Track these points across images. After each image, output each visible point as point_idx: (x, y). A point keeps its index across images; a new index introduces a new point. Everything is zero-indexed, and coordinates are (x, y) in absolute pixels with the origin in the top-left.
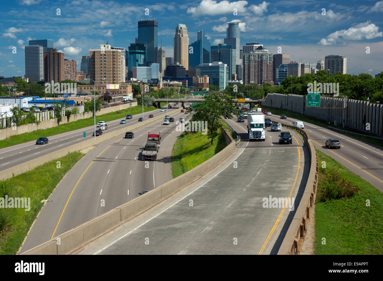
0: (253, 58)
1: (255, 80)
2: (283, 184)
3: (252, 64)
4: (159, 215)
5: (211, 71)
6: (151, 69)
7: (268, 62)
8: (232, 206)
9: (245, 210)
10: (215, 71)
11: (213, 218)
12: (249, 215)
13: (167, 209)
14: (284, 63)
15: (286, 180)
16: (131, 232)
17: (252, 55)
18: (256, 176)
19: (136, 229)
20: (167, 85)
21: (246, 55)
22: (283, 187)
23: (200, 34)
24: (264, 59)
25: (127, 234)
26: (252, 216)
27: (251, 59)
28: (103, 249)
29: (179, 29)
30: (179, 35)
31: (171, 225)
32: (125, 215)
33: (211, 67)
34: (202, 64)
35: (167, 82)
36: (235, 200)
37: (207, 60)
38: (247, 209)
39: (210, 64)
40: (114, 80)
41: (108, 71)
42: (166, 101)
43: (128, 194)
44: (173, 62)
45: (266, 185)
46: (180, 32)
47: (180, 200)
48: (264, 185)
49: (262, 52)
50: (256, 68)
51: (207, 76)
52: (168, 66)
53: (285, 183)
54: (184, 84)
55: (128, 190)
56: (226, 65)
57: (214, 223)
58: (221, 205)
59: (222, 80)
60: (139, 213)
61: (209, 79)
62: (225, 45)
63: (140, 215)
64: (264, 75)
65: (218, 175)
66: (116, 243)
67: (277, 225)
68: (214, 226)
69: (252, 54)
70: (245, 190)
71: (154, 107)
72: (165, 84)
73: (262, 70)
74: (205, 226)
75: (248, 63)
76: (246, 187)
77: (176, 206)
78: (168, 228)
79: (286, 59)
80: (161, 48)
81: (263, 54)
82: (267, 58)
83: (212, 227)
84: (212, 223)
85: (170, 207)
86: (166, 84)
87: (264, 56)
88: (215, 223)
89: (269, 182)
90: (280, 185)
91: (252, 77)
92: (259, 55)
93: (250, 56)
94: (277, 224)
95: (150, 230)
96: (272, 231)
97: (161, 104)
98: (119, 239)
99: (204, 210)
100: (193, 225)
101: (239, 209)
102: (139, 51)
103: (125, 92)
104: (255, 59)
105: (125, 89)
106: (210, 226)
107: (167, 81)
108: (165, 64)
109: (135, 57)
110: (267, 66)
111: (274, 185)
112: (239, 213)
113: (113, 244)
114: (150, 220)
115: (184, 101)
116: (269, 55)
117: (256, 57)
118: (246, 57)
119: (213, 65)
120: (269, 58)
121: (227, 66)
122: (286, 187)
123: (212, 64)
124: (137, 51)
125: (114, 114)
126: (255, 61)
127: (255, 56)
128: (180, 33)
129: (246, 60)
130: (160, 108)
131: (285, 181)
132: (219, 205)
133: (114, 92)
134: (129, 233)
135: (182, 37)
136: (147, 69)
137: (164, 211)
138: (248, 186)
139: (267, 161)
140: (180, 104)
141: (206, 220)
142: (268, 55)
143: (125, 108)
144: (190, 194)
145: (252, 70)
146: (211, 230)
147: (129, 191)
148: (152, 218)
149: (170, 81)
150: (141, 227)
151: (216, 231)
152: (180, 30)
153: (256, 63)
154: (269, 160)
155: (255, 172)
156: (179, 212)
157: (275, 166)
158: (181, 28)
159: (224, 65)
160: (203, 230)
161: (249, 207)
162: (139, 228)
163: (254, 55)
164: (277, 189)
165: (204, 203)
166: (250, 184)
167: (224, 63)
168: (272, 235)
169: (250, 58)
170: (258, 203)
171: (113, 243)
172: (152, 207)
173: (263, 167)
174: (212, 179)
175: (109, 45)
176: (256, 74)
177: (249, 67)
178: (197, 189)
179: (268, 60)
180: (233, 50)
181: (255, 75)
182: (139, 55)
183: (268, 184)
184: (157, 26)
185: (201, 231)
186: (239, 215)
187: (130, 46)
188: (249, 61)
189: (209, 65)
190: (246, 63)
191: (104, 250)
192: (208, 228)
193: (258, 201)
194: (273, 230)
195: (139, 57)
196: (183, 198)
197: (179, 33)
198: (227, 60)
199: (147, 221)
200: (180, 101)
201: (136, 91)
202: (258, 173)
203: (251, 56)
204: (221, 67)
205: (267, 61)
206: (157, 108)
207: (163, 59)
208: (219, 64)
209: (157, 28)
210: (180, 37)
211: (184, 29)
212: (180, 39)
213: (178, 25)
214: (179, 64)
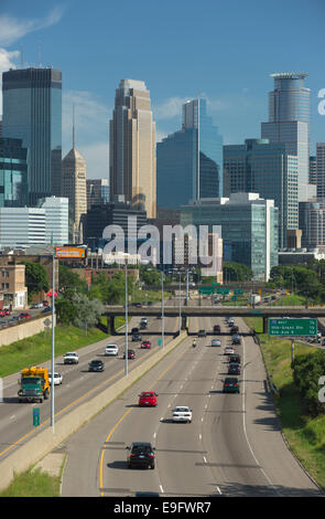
6: (44, 215)
10: (238, 219)
23: (189, 110)
29: (126, 94)
30: (127, 112)
33: (225, 208)
34: (198, 201)
35: (95, 254)
37: (211, 188)
39: (224, 201)
44: (106, 195)
46: (128, 105)
52: (93, 207)
56: (270, 203)
59: (260, 248)
62: (266, 141)
71: (99, 332)
80: (72, 152)
97: (118, 320)
102: (7, 160)
107: (97, 251)
115: (188, 312)
119: (234, 203)
121: (273, 206)
123: (228, 199)
128: (129, 108)
130: (114, 334)
135: (136, 118)
136: (30, 215)
152: (128, 99)
158: (131, 91)
159: (265, 203)
167: (265, 195)
180: (289, 156)
182: (7, 172)
184: (59, 86)
189: (219, 202)
195: (7, 179)
197: (124, 108)
198: (275, 187)
204: (256, 209)
206: (106, 332)
207: (77, 184)
208: (250, 199)
209: (58, 90)
210: (130, 117)
211: (142, 94)
212: (129, 126)
213: (123, 81)
214: (126, 200)
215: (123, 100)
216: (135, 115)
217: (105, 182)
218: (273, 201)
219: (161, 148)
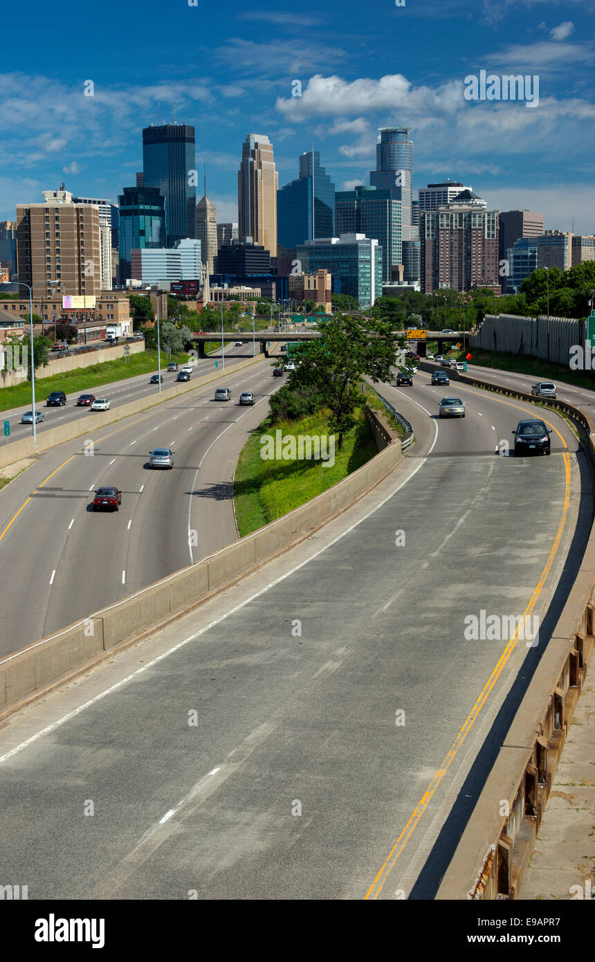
0: (445, 223)
1: (451, 281)
2: (524, 549)
3: (444, 238)
4: (203, 633)
5: (336, 257)
6: (179, 255)
7: (486, 233)
8: (392, 607)
9: (425, 618)
10: (347, 257)
11: (343, 639)
12: (437, 629)
13: (225, 616)
14: (529, 235)
15: (533, 538)
16: (130, 677)
17: (445, 216)
18: (456, 528)
19: (142, 669)
20: (220, 297)
21: (428, 216)
22: (526, 558)
23: (305, 161)
24: (474, 225)
25: (119, 684)
26: (446, 631)
27: (442, 225)
28: (59, 722)
29: (252, 147)
30: (252, 163)
31: (234, 660)
32: (113, 635)
33: (336, 247)
34: (313, 241)
35: (221, 288)
36: (400, 592)
37: (325, 230)
38: (432, 615)
39: (334, 241)
40: (81, 284)
41: (65, 261)
42: (219, 337)
43: (123, 582)
44: (235, 236)
45: (482, 553)
46: (253, 156)
47: (257, 595)
48: (475, 552)
49: (470, 208)
50: (454, 249)
51: (326, 271)
52: (223, 247)
53: (530, 547)
54: (266, 294)
55: (124, 572)
56: (375, 242)
57: (345, 651)
58: (364, 605)
59: (366, 282)
60: (150, 630)
61: (330, 279)
62: (374, 188)
63: (152, 633)
64: (477, 268)
65: (354, 528)
66: (90, 706)
67: (508, 656)
68: (346, 660)
69: (442, 211)
70: (425, 565)
72: (216, 294)
73: (469, 254)
74: (323, 659)
75: (432, 235)
76: (429, 557)
77: (248, 609)
78: (227, 666)
79: (534, 224)
80: (204, 200)
81: (472, 211)
82: (484, 221)
83: (341, 662)
84: (341, 651)
85: (233, 611)
86: (220, 294)
87: (475, 216)
88: (348, 652)
89: (488, 545)
90: (517, 552)
91: (444, 272)
92: (461, 214)
93: (438, 218)
94: (509, 653)
95: (179, 673)
96: (495, 669)
97: (207, 346)
98: (98, 697)
99: (321, 617)
100: (291, 657)
101: (410, 616)
102: (147, 207)
103: (112, 315)
104: (452, 226)
105: (112, 308)
106: (335, 658)
107: (223, 286)
108: (216, 240)
109: (136, 225)
110: (483, 244)
111: (501, 552)
112: (412, 625)
113: (84, 711)
114: (179, 646)
115: (265, 337)
116: (489, 215)
117: (454, 219)
118: (428, 221)
119: (343, 242)
120: (489, 221)
121: (377, 245)
122: (532, 557)
123: (338, 239)
124: (141, 207)
125: (84, 374)
126: (452, 229)
127: (452, 218)
128: (254, 159)
129: (428, 228)
130: (203, 356)
131: (530, 542)
132: (357, 604)
133: (83, 315)
134: (126, 680)
135: (261, 168)
136: (167, 254)
137: (215, 622)
138: (435, 554)
139: (483, 489)
140: (257, 345)
141: (325, 645)
142: (486, 215)
143: (113, 359)
144: (284, 577)
145: (444, 253)
146: (338, 669)
147: (126, 572)
148: (185, 642)
149: (230, 286)
150: (157, 666)
151: (352, 672)
152: (254, 152)
153: (455, 237)
154: (488, 489)
155: (452, 518)
156: (254, 624)
157: (504, 503)
158: (256, 145)
159: (370, 242)
160: (317, 669)
161: (438, 610)
162: (151, 668)
163: (447, 215)
164: (510, 562)
165: (320, 601)
166: (438, 550)
167: (370, 236)
168: (495, 681)
169: (438, 222)
170: (461, 599)
171: (82, 707)
172: (183, 614)
173: (474, 505)
174: (341, 539)
175: (66, 192)
176: (456, 265)
177: (435, 245)
178: (302, 565)
179: (486, 226)
180: (393, 201)
181: (451, 267)
182: (148, 218)
183: (486, 549)
184: (192, 141)
185: (313, 674)
186: (412, 630)
187: (123, 194)
188: (437, 230)
189: (330, 242)
190: (428, 235)
191: (60, 726)
192: (331, 666)
193: (460, 593)
194: (499, 668)
195: (148, 223)
196: (266, 589)
197: (251, 159)
198: (380, 229)
199: (173, 649)
200: (257, 337)
201: (140, 313)
202: (461, 521)
203: (442, 217)
204: (362, 248)
205: (484, 229)
207: (209, 227)
208: (357, 239)
209: (192, 144)
210: (255, 168)
211: (265, 147)
212: (254, 175)
213: (249, 136)
214: (254, 241)
215: (248, 152)
216: (260, 166)
217: (235, 226)
218: (377, 241)
219: (280, 194)
